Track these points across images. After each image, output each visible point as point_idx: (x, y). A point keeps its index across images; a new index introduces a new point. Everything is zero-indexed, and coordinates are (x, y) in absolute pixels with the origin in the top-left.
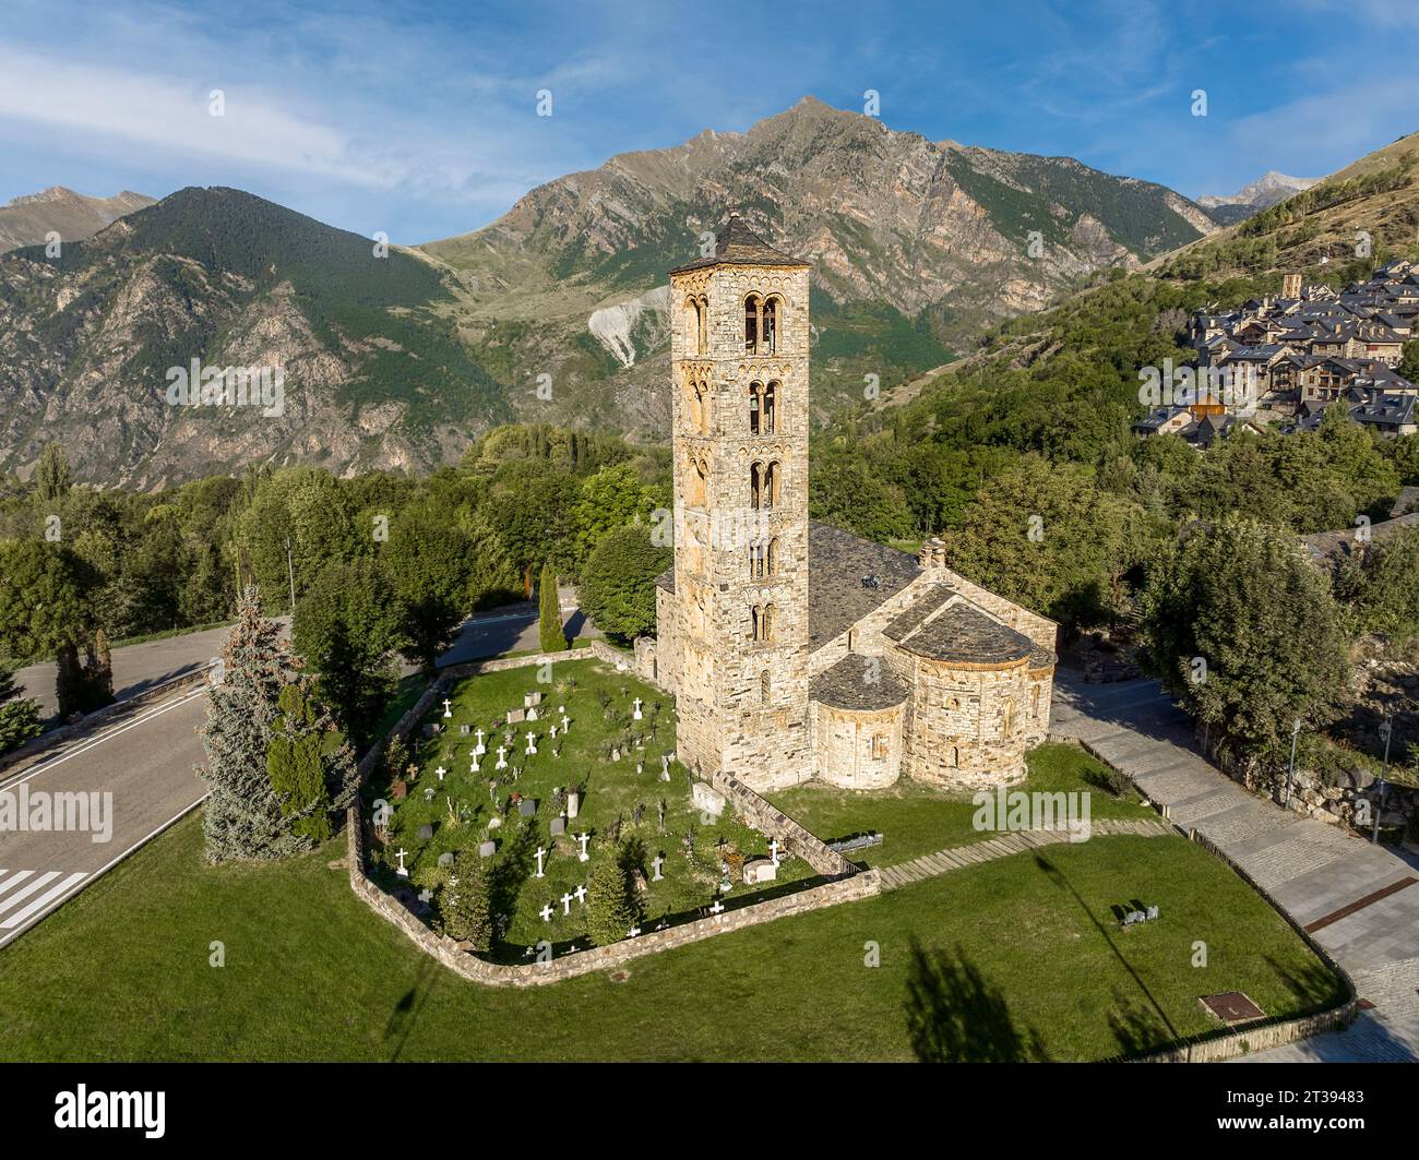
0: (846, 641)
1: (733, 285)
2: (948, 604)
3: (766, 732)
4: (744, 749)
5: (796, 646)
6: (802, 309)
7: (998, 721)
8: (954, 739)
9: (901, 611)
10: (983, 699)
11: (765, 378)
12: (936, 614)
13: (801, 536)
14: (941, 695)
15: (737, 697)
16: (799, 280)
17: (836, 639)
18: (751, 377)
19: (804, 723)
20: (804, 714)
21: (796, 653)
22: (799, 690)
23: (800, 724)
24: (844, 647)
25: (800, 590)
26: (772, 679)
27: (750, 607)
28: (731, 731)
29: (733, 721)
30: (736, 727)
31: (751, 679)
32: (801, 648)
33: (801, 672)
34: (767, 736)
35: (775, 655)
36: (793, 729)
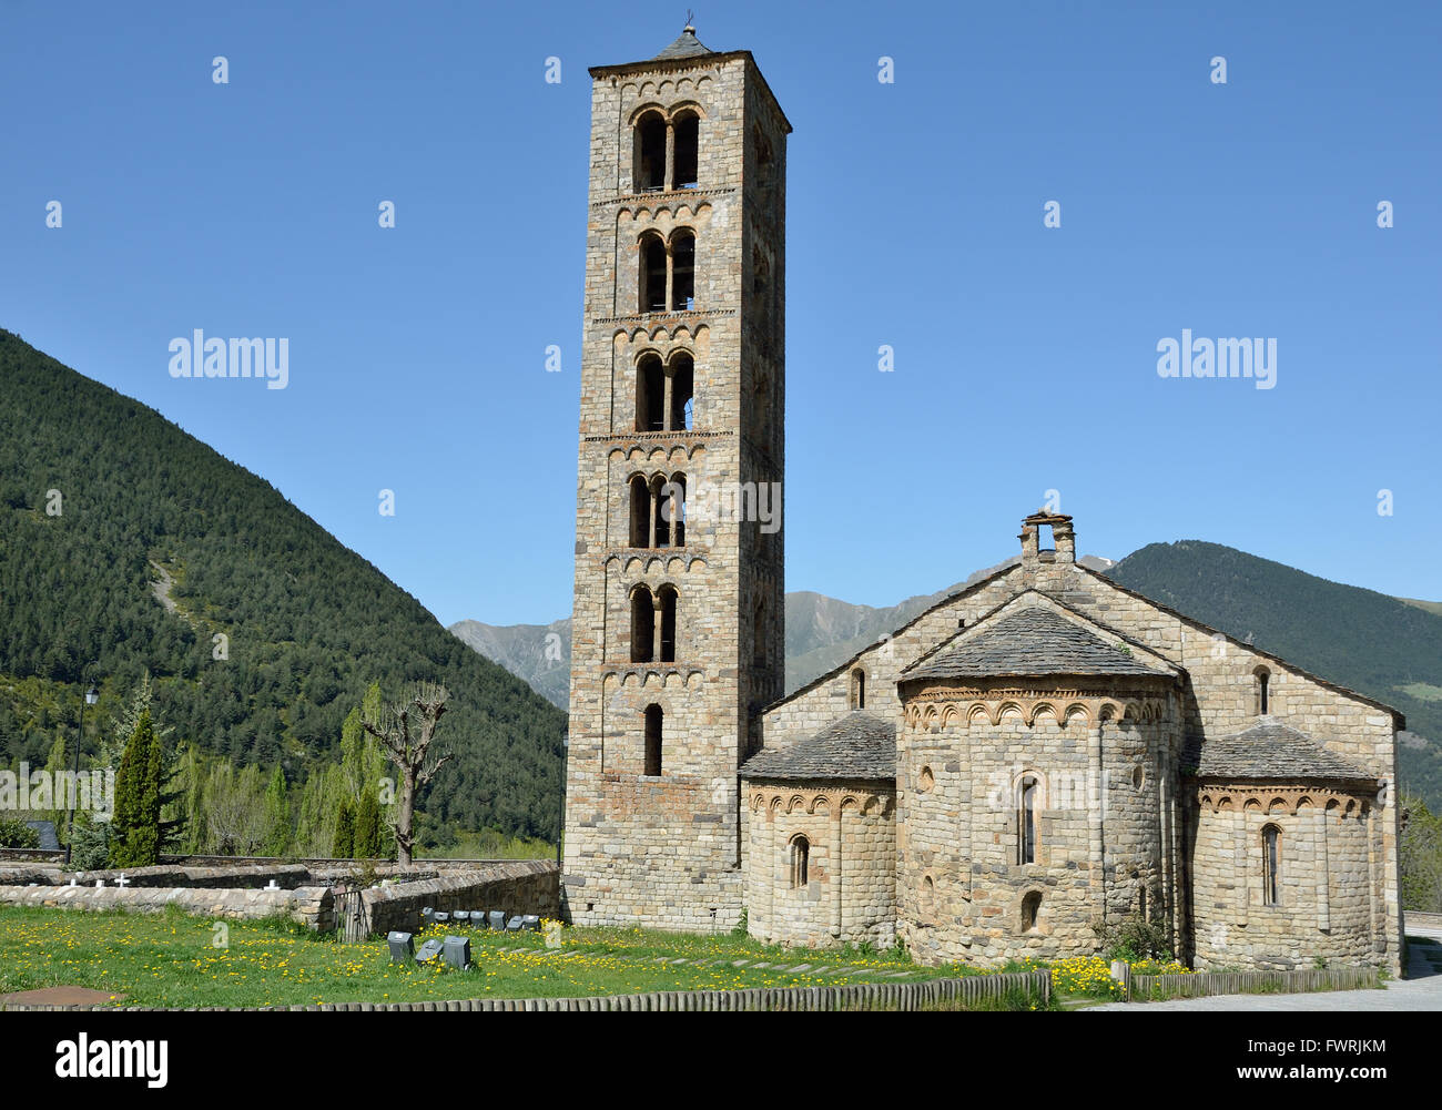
0: (845, 688)
1: (612, 98)
3: (647, 819)
4: (603, 839)
5: (713, 670)
11: (666, 227)
15: (597, 741)
18: (642, 226)
19: (725, 820)
20: (725, 801)
21: (713, 681)
22: (718, 751)
23: (718, 819)
24: (842, 699)
25: (722, 568)
26: (667, 722)
27: (626, 586)
28: (581, 800)
29: (585, 782)
30: (592, 796)
31: (625, 715)
32: (724, 673)
33: (722, 720)
34: (650, 826)
35: (674, 681)
36: (704, 825)
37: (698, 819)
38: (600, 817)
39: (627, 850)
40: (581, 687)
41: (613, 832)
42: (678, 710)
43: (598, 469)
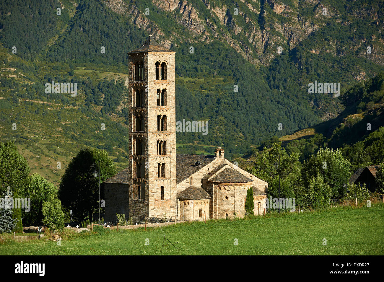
0: (189, 181)
1: (152, 58)
2: (224, 168)
3: (162, 208)
4: (155, 212)
5: (172, 179)
6: (173, 66)
7: (241, 204)
8: (227, 211)
9: (208, 172)
10: (236, 196)
11: (162, 88)
12: (220, 171)
13: (173, 140)
14: (222, 196)
15: (153, 194)
16: (172, 57)
17: (185, 180)
18: (157, 87)
19: (175, 207)
20: (175, 204)
21: (172, 181)
22: (173, 194)
23: (174, 207)
24: (188, 183)
25: (173, 159)
26: (165, 189)
27: (157, 163)
28: (151, 205)
29: (152, 202)
30: (153, 204)
31: (157, 188)
32: (174, 179)
33: (174, 188)
34: (163, 209)
35: (165, 181)
36: (172, 208)
37: (171, 207)
38: (155, 208)
39: (159, 214)
40: (150, 183)
41: (157, 211)
42: (166, 187)
43: (152, 139)
